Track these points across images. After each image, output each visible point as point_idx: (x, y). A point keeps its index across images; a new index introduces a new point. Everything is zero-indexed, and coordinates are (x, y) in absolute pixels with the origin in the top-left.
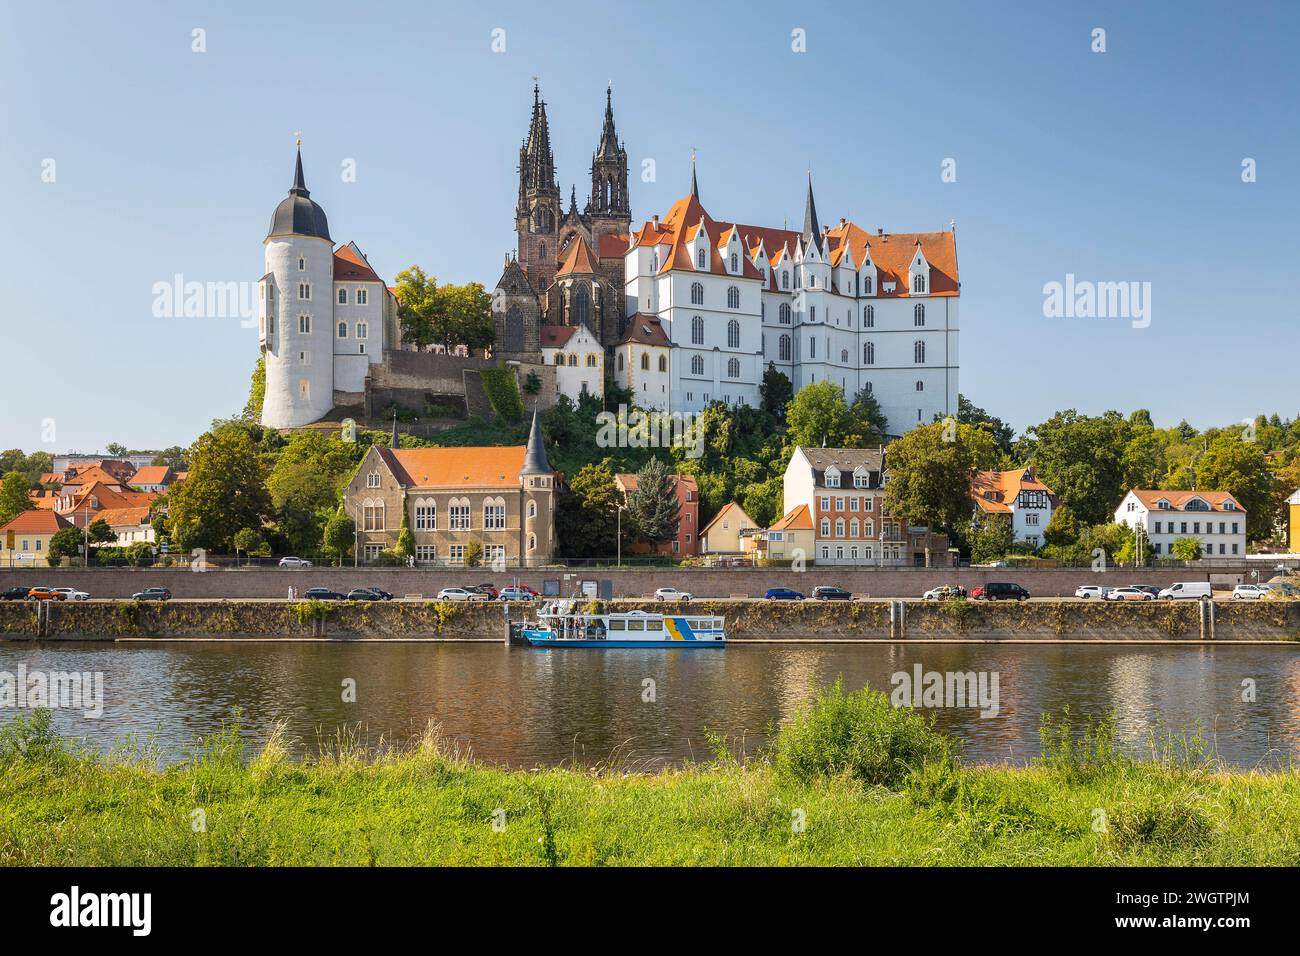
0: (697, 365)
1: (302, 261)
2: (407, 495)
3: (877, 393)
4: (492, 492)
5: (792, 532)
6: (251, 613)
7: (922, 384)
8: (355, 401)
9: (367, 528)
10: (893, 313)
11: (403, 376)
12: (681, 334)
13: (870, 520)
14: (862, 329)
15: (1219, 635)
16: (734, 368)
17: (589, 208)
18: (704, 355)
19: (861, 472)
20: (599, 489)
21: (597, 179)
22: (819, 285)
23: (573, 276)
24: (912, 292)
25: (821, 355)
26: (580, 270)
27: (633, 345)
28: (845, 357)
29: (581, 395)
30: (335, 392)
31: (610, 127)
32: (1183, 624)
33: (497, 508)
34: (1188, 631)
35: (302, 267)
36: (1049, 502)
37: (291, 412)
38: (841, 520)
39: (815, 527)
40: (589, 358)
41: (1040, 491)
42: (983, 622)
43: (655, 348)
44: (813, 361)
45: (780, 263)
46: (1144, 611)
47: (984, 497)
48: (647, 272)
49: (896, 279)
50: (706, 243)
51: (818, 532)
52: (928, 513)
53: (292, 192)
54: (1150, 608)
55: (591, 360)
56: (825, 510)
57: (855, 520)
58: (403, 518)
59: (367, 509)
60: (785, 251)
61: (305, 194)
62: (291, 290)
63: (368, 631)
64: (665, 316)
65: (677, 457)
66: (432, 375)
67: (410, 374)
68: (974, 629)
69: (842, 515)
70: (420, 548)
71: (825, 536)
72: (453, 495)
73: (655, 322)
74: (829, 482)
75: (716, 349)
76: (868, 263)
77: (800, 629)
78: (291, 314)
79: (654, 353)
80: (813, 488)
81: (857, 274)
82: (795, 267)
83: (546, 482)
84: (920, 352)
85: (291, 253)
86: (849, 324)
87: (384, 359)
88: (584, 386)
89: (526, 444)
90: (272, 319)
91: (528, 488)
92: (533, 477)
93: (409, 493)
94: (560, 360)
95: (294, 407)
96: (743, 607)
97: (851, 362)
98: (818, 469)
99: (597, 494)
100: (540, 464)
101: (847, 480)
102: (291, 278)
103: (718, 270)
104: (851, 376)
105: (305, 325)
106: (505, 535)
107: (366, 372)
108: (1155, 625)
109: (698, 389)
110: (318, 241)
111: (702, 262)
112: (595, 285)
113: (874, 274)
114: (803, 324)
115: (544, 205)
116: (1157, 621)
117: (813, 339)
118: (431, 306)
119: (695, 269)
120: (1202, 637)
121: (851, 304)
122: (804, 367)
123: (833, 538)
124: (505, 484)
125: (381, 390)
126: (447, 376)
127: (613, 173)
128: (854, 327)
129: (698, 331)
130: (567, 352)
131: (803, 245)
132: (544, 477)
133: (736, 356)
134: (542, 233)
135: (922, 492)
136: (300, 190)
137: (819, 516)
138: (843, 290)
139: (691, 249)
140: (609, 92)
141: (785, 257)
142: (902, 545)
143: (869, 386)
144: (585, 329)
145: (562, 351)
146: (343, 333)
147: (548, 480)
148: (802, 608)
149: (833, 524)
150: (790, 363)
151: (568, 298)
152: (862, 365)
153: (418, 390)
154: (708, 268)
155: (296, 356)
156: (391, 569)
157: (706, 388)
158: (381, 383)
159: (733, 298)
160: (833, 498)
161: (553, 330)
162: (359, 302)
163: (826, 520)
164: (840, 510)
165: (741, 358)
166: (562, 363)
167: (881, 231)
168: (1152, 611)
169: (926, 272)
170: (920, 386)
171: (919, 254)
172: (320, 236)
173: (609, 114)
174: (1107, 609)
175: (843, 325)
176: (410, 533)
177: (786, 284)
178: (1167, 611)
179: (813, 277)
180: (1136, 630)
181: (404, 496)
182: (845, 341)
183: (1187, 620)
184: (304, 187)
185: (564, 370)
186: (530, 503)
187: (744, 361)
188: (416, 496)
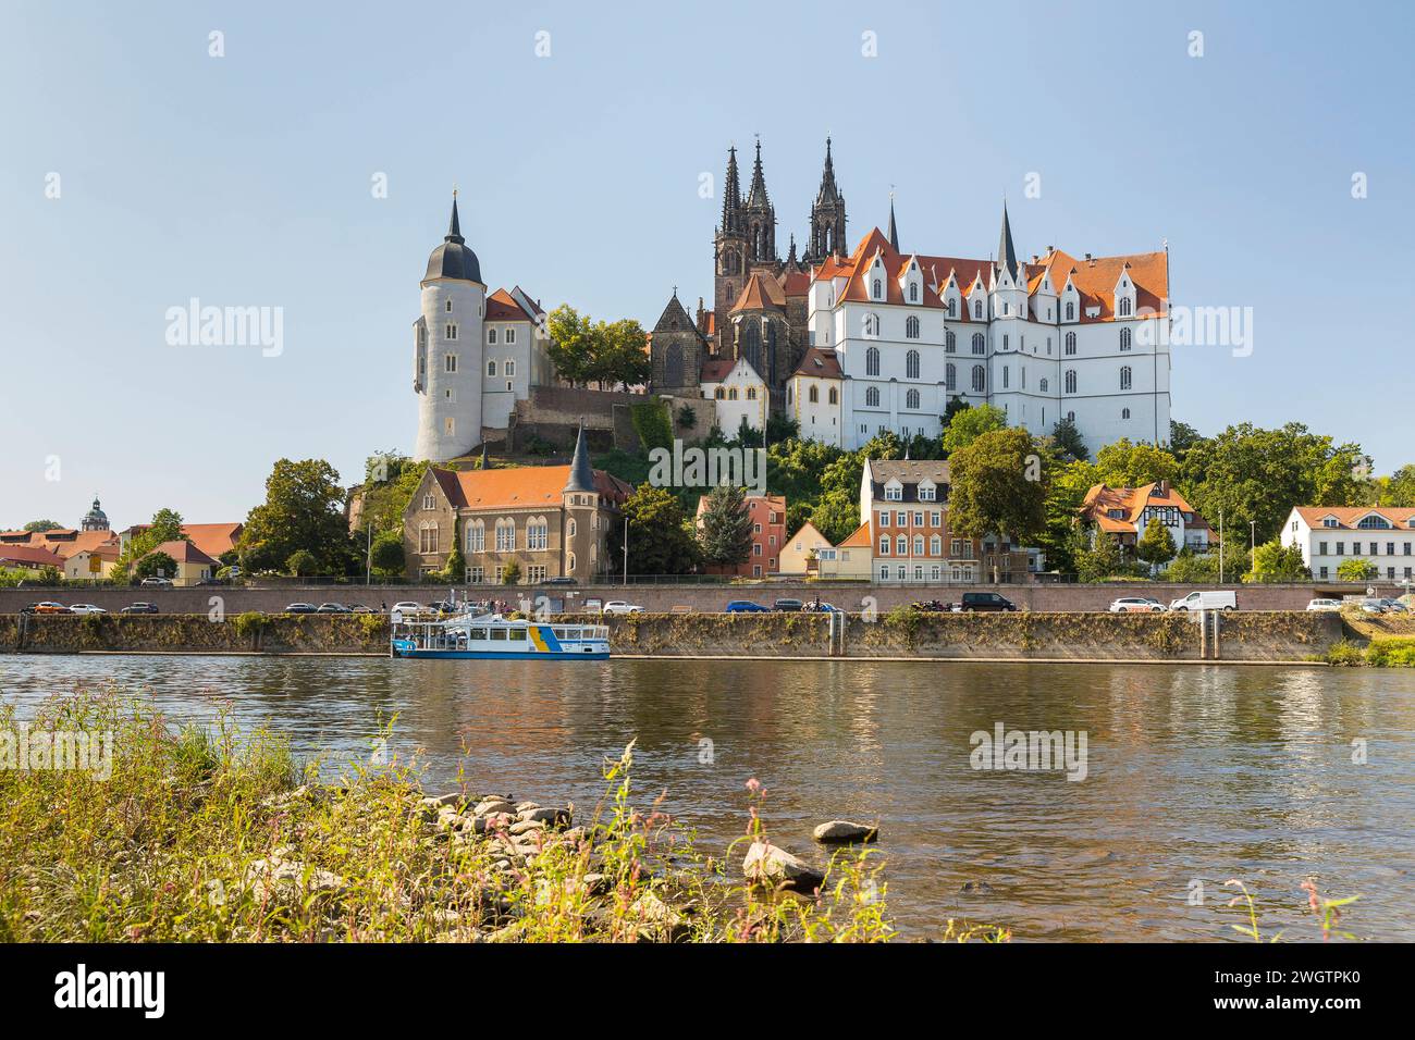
0: (873, 397)
1: (449, 303)
2: (458, 516)
3: (1080, 425)
4: (535, 511)
5: (845, 550)
6: (197, 626)
7: (1128, 411)
8: (502, 436)
9: (423, 551)
10: (1097, 339)
11: (549, 412)
12: (854, 364)
13: (937, 537)
14: (1064, 356)
15: (1225, 655)
16: (913, 399)
17: (807, 255)
18: (880, 387)
19: (927, 485)
20: (649, 508)
21: (816, 227)
22: (1012, 312)
23: (743, 312)
24: (1117, 315)
25: (1014, 383)
26: (751, 306)
27: (801, 378)
28: (1044, 385)
29: (741, 428)
30: (484, 428)
31: (829, 176)
32: (1177, 639)
33: (540, 528)
34: (1185, 649)
35: (449, 309)
36: (1182, 521)
37: (436, 448)
38: (903, 537)
39: (872, 544)
40: (749, 391)
41: (1171, 508)
42: (935, 637)
43: (825, 380)
44: (1006, 390)
45: (974, 293)
46: (1129, 624)
47: (1107, 515)
48: (826, 307)
49: (1101, 303)
50: (882, 273)
51: (876, 549)
52: (986, 526)
53: (446, 238)
54: (1137, 619)
55: (751, 394)
56: (885, 526)
57: (920, 537)
58: (454, 539)
59: (423, 531)
60: (978, 280)
61: (460, 240)
62: (439, 332)
63: (301, 645)
64: (839, 349)
65: (827, 486)
66: (580, 411)
67: (556, 409)
68: (925, 645)
69: (904, 531)
70: (469, 570)
71: (885, 554)
72: (500, 515)
73: (831, 355)
74: (890, 495)
75: (893, 380)
76: (1070, 288)
77: (730, 644)
78: (438, 354)
79: (824, 386)
80: (870, 503)
81: (1058, 301)
82: (989, 297)
83: (587, 500)
84: (1126, 377)
85: (439, 297)
86: (1049, 353)
87: (530, 396)
88: (745, 419)
89: (570, 463)
90: (423, 360)
91: (569, 506)
92: (572, 495)
93: (461, 514)
94: (720, 394)
95: (439, 443)
96: (669, 619)
97: (1052, 391)
98: (878, 481)
99: (645, 512)
100: (584, 481)
101: (910, 493)
102: (439, 320)
103: (895, 299)
104: (1051, 407)
105: (451, 364)
106: (546, 555)
107: (511, 408)
108: (1142, 642)
109: (874, 423)
110: (466, 284)
111: (877, 293)
112: (765, 320)
113: (1076, 299)
114: (996, 353)
115: (731, 248)
116: (1145, 636)
117: (1006, 369)
118: (578, 342)
119: (869, 299)
120: (1203, 656)
121: (1052, 332)
122: (996, 397)
123: (894, 556)
124: (550, 502)
125: (526, 426)
126: (595, 411)
127: (831, 219)
128: (1055, 356)
129: (873, 362)
130: (727, 385)
131: (997, 272)
132: (585, 495)
133: (915, 387)
134: (728, 275)
135: (980, 502)
136: (455, 236)
137: (878, 533)
138: (1041, 316)
139: (867, 279)
140: (829, 142)
141: (979, 287)
142: (974, 564)
143: (1072, 415)
144: (745, 363)
145: (722, 385)
146: (492, 372)
147: (590, 498)
148: (732, 621)
149: (893, 542)
150: (984, 393)
151: (737, 333)
152: (1064, 394)
153: (566, 425)
154: (884, 298)
155: (443, 395)
156: (400, 587)
157: (882, 420)
158: (527, 419)
159: (913, 328)
160: (893, 513)
161: (713, 366)
162: (508, 341)
163: (885, 537)
164: (902, 526)
165: (921, 389)
166: (723, 397)
167: (1088, 256)
168: (1140, 623)
169: (1131, 293)
170: (1126, 414)
171: (1125, 275)
172: (468, 278)
173: (829, 163)
174: (1084, 621)
175: (1042, 352)
176: (460, 555)
177: (979, 314)
178: (1159, 623)
179: (1006, 304)
180: (1119, 647)
181: (455, 517)
182: (1047, 370)
183: (1182, 634)
184: (459, 234)
185: (724, 405)
186: (570, 522)
187: (924, 392)
188: (467, 517)
